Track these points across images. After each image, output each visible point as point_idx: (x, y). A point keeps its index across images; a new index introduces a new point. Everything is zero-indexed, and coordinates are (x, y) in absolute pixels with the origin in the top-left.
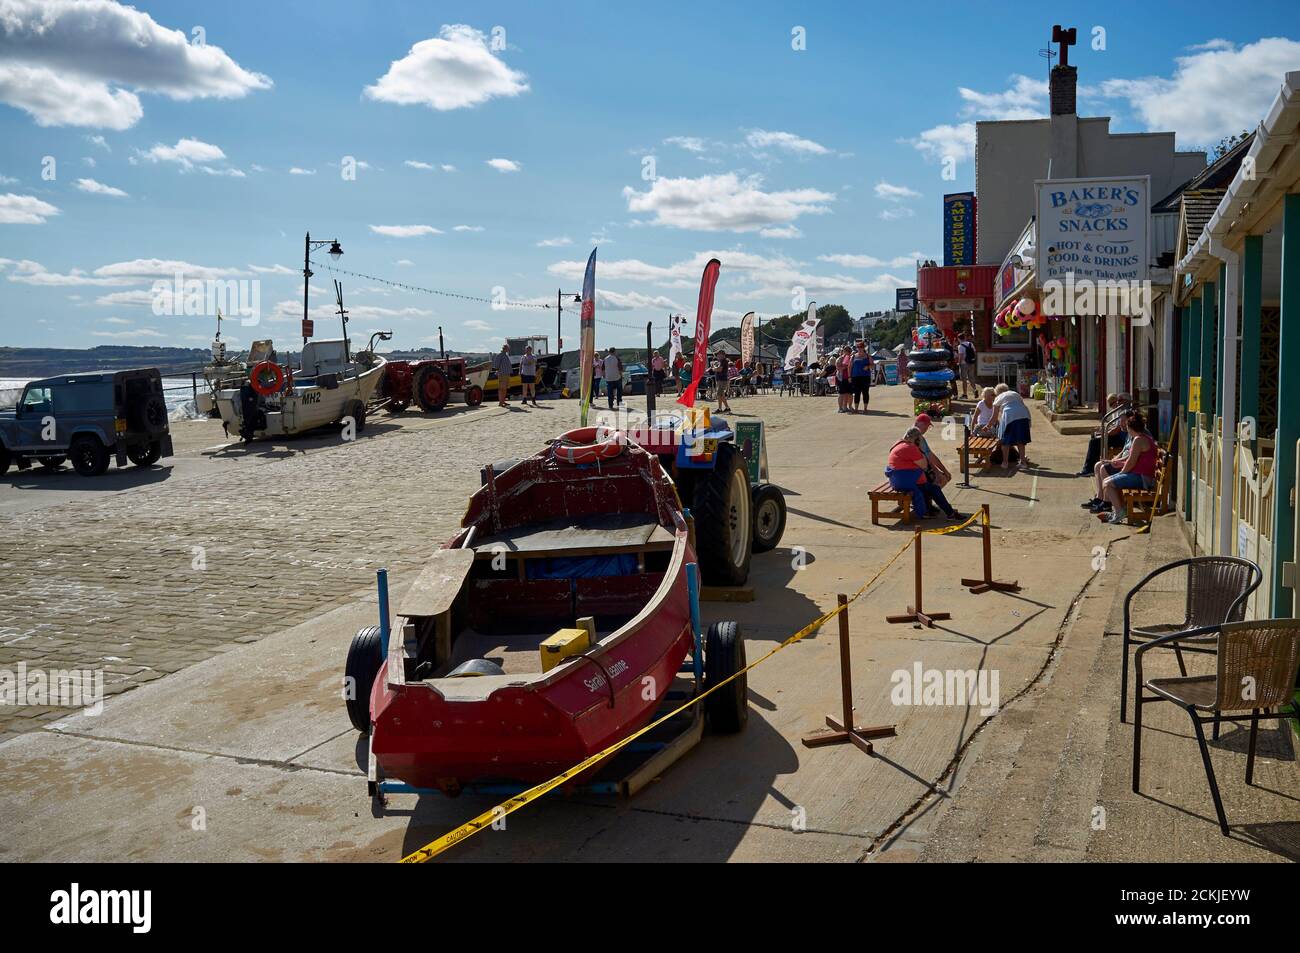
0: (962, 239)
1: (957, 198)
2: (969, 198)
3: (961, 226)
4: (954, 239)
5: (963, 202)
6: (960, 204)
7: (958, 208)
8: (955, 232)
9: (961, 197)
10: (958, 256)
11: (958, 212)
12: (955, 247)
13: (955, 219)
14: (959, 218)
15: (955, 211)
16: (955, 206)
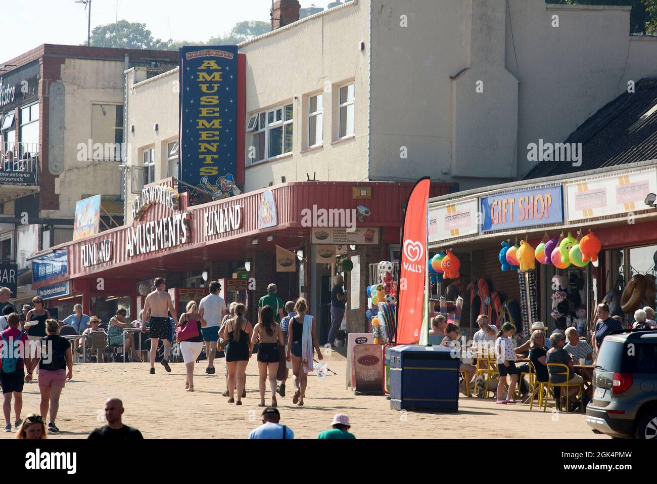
0: (217, 123)
1: (207, 53)
2: (230, 56)
3: (216, 102)
4: (202, 123)
5: (219, 61)
6: (213, 65)
7: (209, 71)
8: (204, 112)
9: (215, 53)
10: (209, 152)
11: (208, 78)
12: (204, 135)
13: (204, 88)
14: (209, 88)
15: (203, 76)
16: (203, 67)
